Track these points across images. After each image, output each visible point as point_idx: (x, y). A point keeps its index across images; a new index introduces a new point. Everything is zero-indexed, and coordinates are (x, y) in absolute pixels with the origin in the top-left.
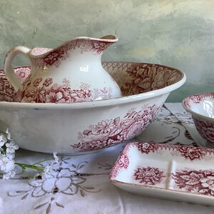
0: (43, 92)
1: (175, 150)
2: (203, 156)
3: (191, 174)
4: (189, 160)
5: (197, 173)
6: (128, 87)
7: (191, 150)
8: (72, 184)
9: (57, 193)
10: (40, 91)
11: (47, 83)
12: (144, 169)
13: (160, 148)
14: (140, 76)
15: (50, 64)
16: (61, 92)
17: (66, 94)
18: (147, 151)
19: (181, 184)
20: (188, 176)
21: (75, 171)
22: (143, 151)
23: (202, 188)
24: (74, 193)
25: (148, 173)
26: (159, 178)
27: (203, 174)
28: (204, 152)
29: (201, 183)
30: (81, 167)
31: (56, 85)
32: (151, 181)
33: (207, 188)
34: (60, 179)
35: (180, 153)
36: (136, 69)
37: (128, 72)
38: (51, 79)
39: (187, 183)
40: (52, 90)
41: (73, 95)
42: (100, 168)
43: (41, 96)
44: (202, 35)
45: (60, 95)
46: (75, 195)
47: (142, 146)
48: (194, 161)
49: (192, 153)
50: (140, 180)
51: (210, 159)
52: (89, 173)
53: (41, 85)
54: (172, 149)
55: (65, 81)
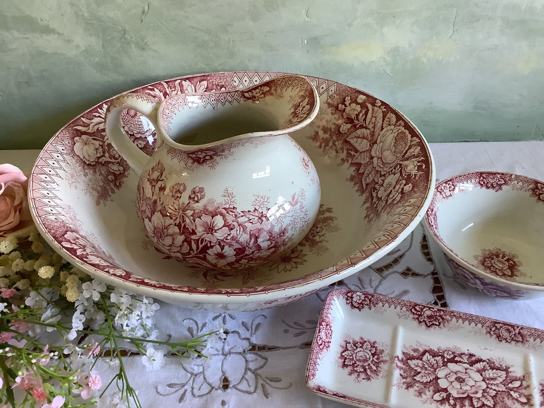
0: (189, 213)
1: (404, 309)
2: (446, 324)
3: (425, 358)
4: (424, 326)
5: (434, 355)
6: (327, 136)
7: (428, 313)
8: (247, 369)
9: (229, 390)
10: (184, 210)
11: (196, 195)
12: (355, 344)
13: (380, 304)
14: (350, 120)
15: (199, 163)
16: (222, 214)
17: (230, 218)
18: (360, 307)
19: (409, 380)
20: (420, 362)
21: (248, 339)
22: (353, 306)
23: (438, 390)
24: (252, 389)
25: (361, 354)
26: (377, 364)
27: (443, 357)
28: (448, 317)
29: (437, 378)
30: (256, 329)
31: (211, 201)
32: (365, 370)
33: (445, 390)
34: (229, 358)
35: (411, 316)
36: (343, 102)
37: (330, 105)
38: (202, 190)
39: (418, 378)
40: (206, 211)
41: (241, 220)
42: (286, 331)
43: (188, 220)
44: (478, 20)
45: (219, 221)
46: (255, 395)
47: (352, 298)
48: (432, 329)
49: (429, 317)
50: (350, 368)
51: (457, 328)
52: (270, 344)
53: (185, 199)
54: (399, 307)
55: (228, 194)
